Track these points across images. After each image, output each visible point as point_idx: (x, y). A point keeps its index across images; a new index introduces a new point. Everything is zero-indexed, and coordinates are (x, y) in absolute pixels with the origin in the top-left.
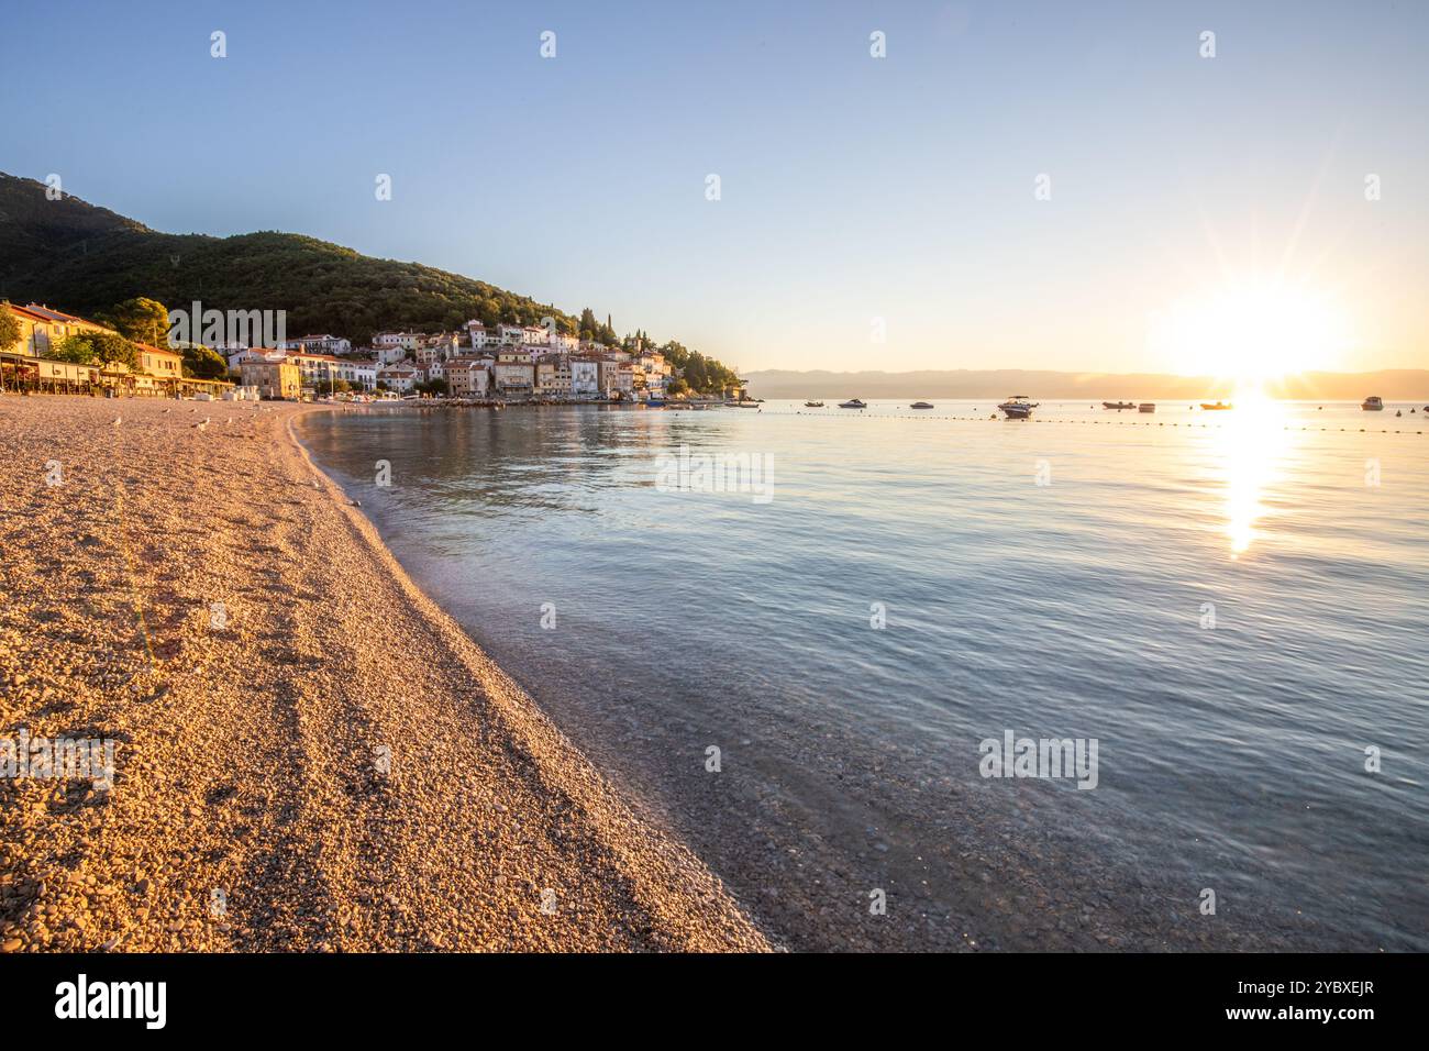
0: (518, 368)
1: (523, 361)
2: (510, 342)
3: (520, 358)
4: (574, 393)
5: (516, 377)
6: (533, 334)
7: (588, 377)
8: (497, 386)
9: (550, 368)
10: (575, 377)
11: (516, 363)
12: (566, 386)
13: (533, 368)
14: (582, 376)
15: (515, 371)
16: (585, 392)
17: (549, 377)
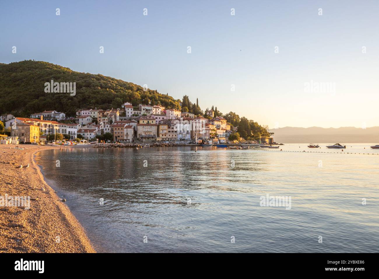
0: (149, 127)
1: (152, 123)
2: (146, 114)
3: (150, 122)
4: (178, 140)
5: (148, 132)
6: (157, 109)
8: (138, 136)
9: (166, 127)
11: (148, 124)
12: (174, 136)
13: (156, 127)
15: (147, 129)
16: (184, 140)
17: (165, 131)
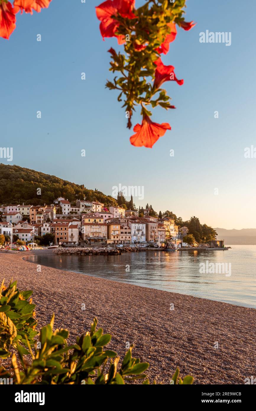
0: (98, 227)
1: (99, 222)
2: (85, 211)
3: (98, 220)
4: (132, 243)
5: (96, 233)
6: (97, 206)
7: (140, 233)
8: (85, 238)
9: (118, 227)
10: (133, 233)
11: (96, 224)
12: (128, 238)
13: (106, 227)
14: (137, 232)
15: (95, 229)
16: (139, 243)
17: (117, 233)
